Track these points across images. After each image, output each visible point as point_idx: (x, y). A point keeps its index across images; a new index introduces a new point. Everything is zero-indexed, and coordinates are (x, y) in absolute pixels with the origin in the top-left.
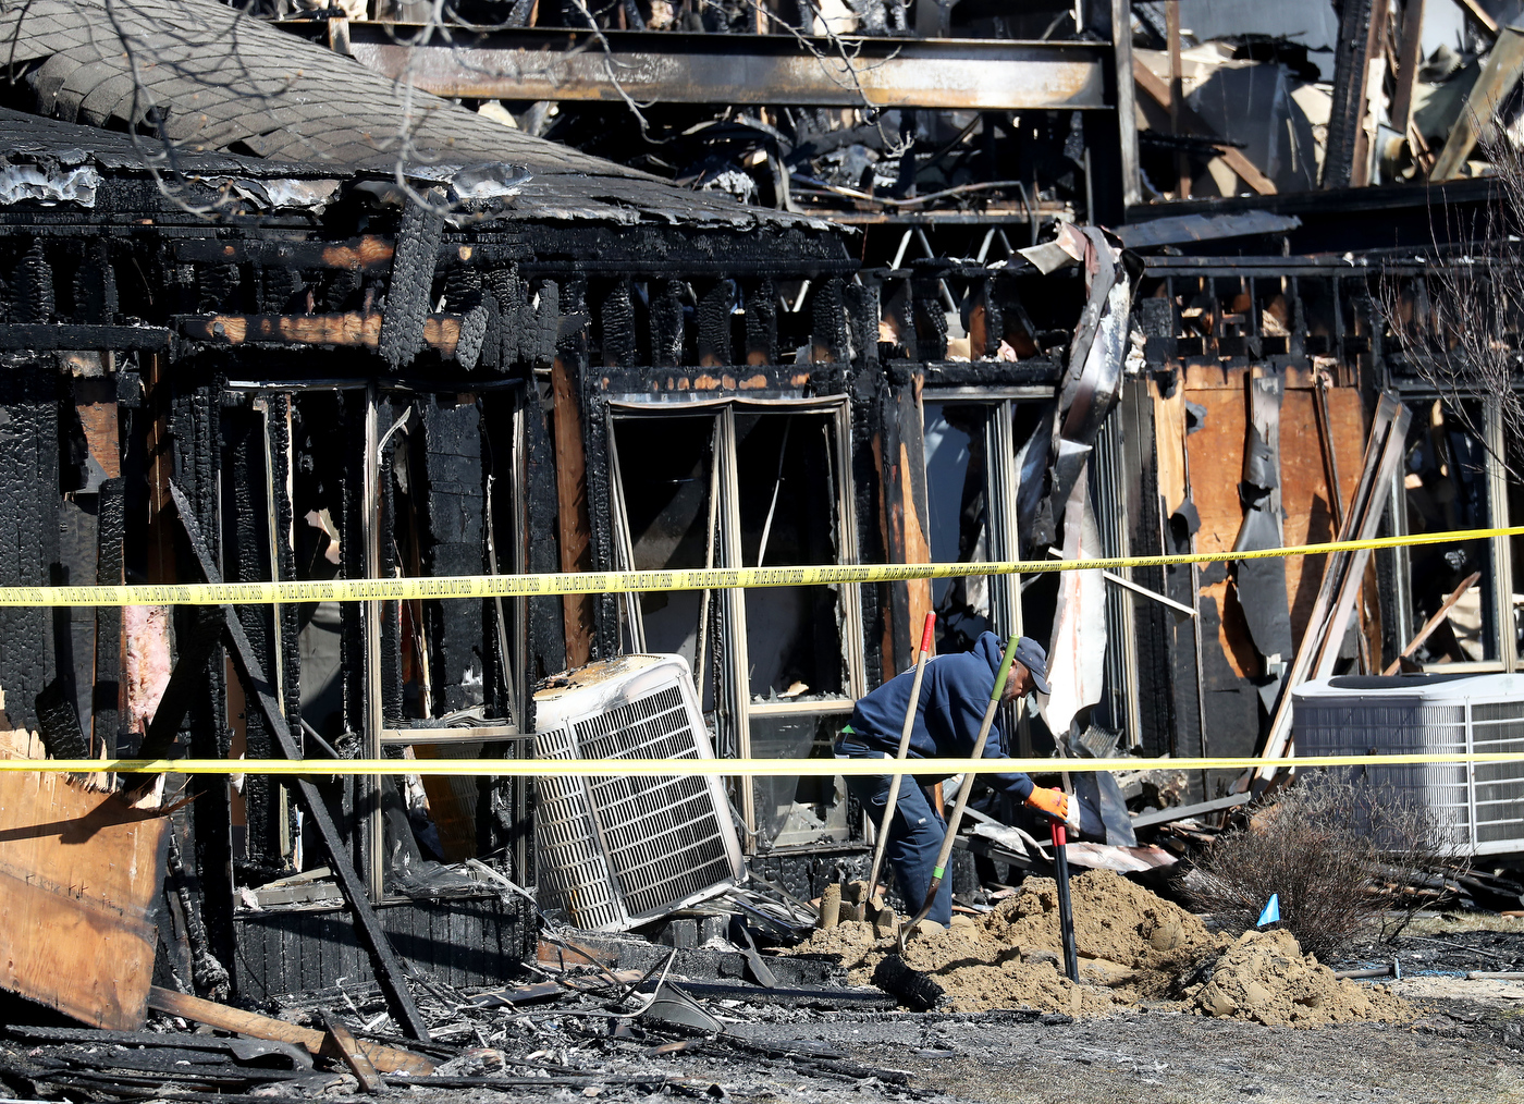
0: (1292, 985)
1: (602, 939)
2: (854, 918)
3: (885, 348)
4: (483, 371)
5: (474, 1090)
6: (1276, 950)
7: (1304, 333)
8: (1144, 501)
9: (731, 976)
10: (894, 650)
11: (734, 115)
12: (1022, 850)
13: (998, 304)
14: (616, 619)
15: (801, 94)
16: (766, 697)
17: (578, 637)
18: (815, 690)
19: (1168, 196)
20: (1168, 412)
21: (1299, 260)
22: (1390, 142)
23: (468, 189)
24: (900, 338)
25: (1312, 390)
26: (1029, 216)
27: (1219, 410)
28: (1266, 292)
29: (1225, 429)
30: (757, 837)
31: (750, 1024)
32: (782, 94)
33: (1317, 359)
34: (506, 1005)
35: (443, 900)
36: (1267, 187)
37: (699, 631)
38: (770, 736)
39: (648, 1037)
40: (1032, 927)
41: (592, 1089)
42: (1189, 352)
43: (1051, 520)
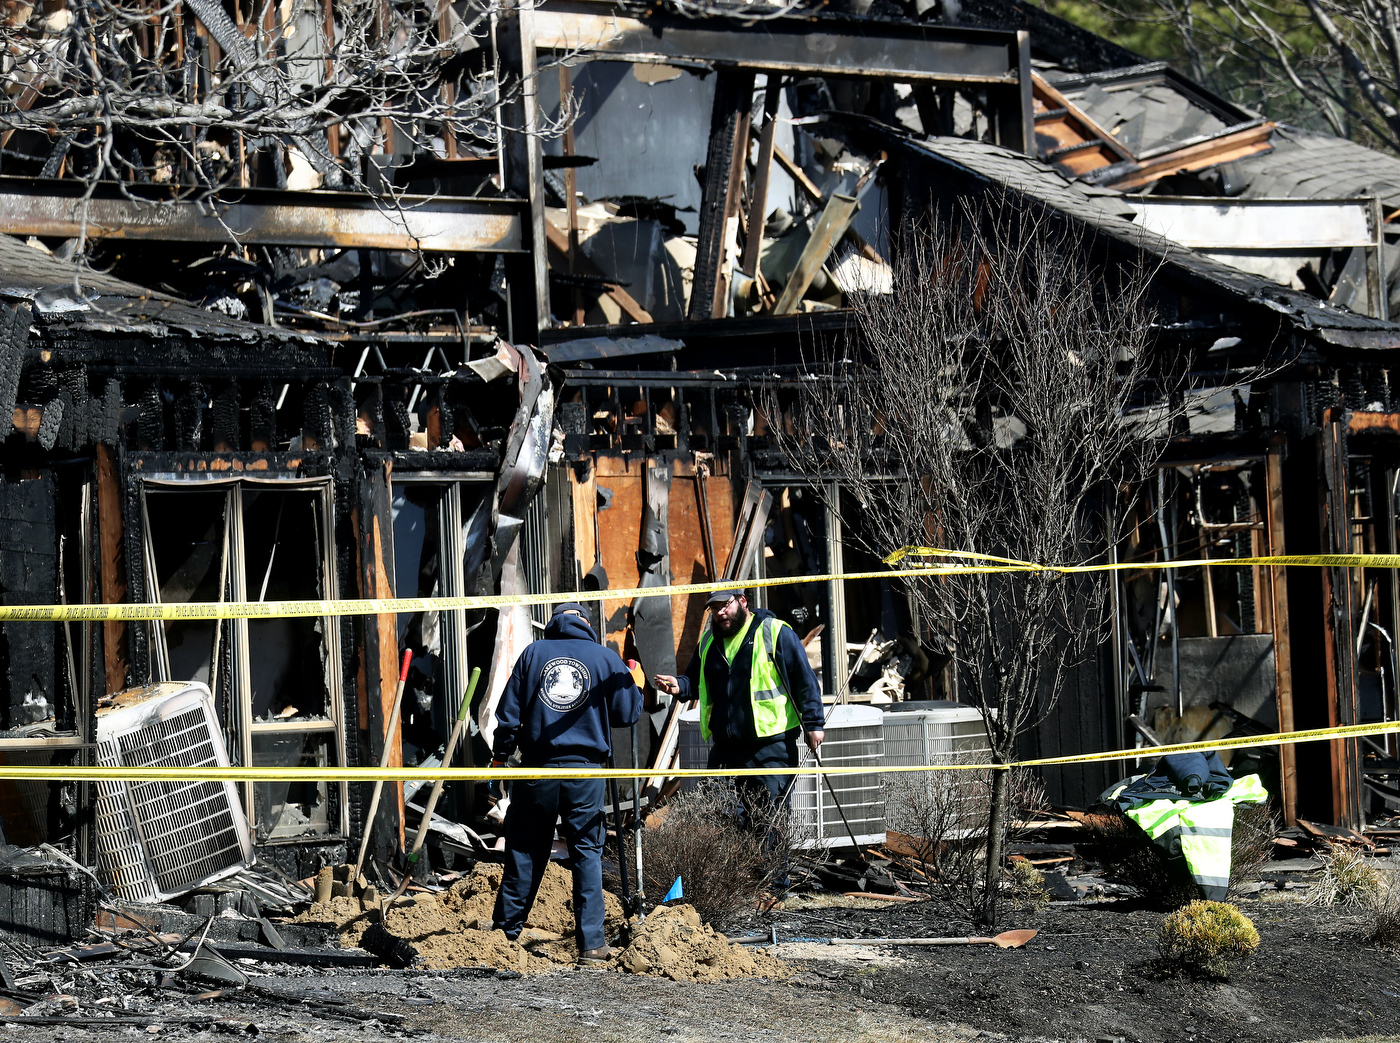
0: (694, 948)
1: (147, 908)
2: (343, 893)
3: (361, 438)
4: (59, 450)
5: (58, 1027)
6: (682, 920)
7: (688, 433)
8: (564, 564)
9: (248, 939)
10: (367, 681)
11: (228, 252)
12: (466, 842)
13: (449, 405)
14: (147, 653)
15: (284, 236)
16: (265, 718)
17: (115, 668)
18: (304, 713)
19: (566, 324)
20: (583, 494)
21: (684, 374)
22: (742, 283)
23: (47, 305)
24: (372, 431)
25: (693, 478)
26: (462, 337)
27: (622, 493)
28: (659, 398)
29: (626, 508)
30: (257, 830)
31: (269, 977)
32: (269, 235)
33: (697, 454)
34: (73, 961)
35: (22, 876)
36: (645, 318)
37: (212, 664)
38: (269, 749)
39: (188, 988)
40: (482, 902)
41: (154, 1027)
42: (599, 446)
43: (491, 578)
